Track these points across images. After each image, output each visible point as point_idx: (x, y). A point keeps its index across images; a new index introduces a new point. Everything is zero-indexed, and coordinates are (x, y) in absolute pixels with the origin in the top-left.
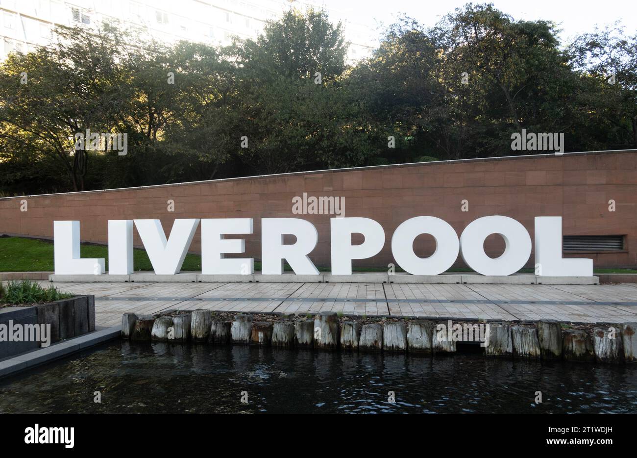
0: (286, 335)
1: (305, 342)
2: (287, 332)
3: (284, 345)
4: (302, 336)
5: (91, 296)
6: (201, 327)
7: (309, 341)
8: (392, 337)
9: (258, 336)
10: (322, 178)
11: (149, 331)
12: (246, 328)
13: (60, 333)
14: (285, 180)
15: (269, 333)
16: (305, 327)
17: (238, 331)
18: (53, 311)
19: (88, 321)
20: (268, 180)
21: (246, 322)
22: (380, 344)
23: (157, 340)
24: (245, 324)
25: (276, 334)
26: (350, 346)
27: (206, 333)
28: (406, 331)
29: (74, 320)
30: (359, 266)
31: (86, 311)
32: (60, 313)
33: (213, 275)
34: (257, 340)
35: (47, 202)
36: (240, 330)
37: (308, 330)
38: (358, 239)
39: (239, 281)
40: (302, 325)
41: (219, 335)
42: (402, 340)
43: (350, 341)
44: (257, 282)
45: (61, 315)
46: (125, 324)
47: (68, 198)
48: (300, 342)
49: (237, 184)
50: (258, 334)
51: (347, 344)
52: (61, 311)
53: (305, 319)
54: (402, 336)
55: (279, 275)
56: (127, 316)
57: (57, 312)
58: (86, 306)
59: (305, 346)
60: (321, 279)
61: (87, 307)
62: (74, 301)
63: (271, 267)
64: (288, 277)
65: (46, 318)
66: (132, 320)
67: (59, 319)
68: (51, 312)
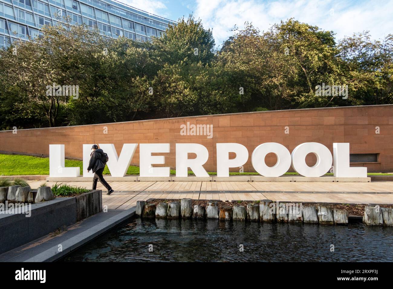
0: (243, 214)
1: (254, 218)
2: (243, 212)
3: (241, 220)
4: (253, 214)
5: (100, 190)
6: (188, 209)
7: (257, 218)
8: (309, 215)
9: (225, 214)
10: (207, 120)
11: (154, 212)
12: (216, 209)
13: (86, 213)
14: (184, 121)
15: (231, 213)
16: (255, 209)
17: (211, 211)
18: (83, 200)
19: (99, 206)
20: (174, 121)
21: (216, 206)
22: (302, 219)
23: (159, 217)
24: (215, 207)
25: (236, 213)
26: (283, 220)
27: (191, 213)
28: (317, 211)
29: (93, 205)
30: (234, 171)
31: (98, 200)
32: (86, 201)
33: (147, 177)
34: (224, 217)
35: (39, 133)
36: (213, 211)
37: (256, 210)
38: (232, 156)
39: (162, 180)
40: (253, 208)
41: (199, 214)
42: (316, 216)
43: (283, 217)
44: (173, 181)
45: (87, 202)
46: (138, 207)
47: (52, 131)
48: (251, 218)
49: (156, 123)
50: (225, 213)
51: (281, 219)
52: (87, 199)
53: (253, 204)
54: (315, 214)
55: (186, 177)
56: (139, 202)
57: (85, 200)
58: (98, 196)
59: (254, 221)
60: (211, 179)
61: (98, 198)
62: (93, 193)
63: (181, 172)
64: (191, 178)
65: (80, 204)
66: (142, 205)
67: (86, 204)
68: (82, 200)
